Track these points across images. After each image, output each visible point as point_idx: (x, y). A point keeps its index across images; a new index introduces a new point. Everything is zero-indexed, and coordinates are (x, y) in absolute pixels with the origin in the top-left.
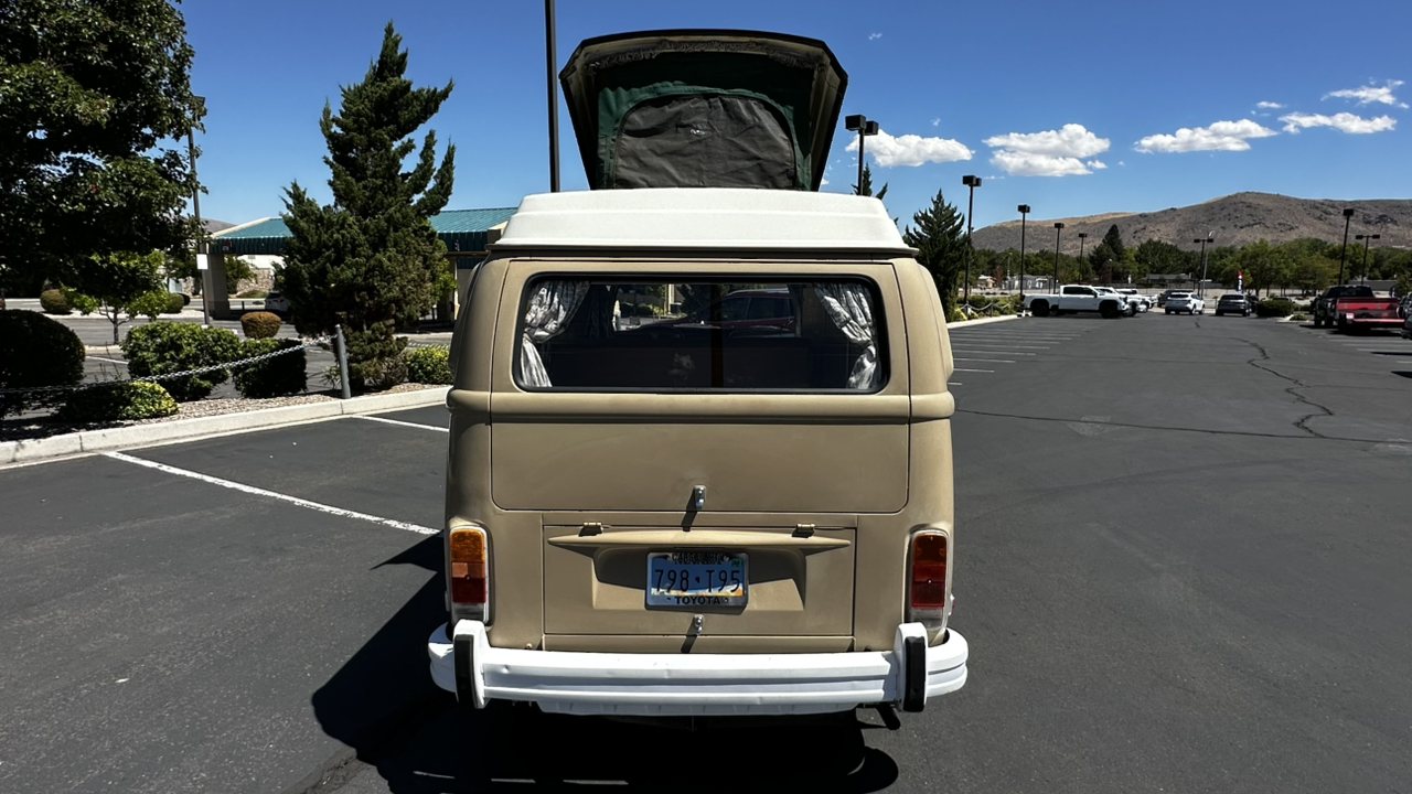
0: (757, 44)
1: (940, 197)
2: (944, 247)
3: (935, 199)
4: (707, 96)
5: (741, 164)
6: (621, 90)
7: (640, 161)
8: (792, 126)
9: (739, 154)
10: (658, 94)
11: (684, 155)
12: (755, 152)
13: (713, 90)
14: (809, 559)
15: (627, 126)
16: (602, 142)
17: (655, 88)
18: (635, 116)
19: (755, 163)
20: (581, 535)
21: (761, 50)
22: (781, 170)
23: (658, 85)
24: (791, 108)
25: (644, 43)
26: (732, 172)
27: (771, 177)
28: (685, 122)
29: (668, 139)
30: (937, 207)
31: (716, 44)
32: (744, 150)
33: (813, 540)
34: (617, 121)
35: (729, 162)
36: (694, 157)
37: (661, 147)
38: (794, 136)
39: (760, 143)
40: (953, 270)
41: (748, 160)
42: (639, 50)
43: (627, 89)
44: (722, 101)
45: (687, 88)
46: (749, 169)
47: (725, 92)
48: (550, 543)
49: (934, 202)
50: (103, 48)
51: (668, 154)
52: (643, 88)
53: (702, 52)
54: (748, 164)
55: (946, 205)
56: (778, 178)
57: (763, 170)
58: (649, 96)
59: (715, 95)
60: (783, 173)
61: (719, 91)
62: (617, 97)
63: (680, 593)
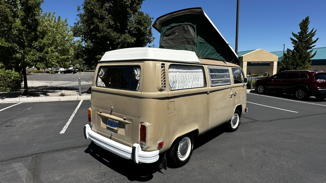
0: (189, 11)
5: (184, 40)
6: (165, 27)
7: (166, 42)
8: (195, 29)
9: (184, 38)
10: (171, 27)
11: (174, 39)
12: (186, 37)
13: (180, 24)
14: (126, 125)
15: (165, 35)
18: (166, 32)
19: (186, 39)
20: (100, 113)
21: (190, 13)
22: (191, 40)
23: (171, 25)
24: (196, 25)
25: (169, 16)
26: (182, 42)
27: (189, 42)
28: (175, 32)
29: (171, 36)
31: (182, 13)
32: (185, 37)
33: (126, 121)
34: (163, 34)
35: (182, 40)
37: (170, 38)
38: (196, 32)
39: (188, 35)
41: (185, 39)
42: (168, 18)
43: (166, 27)
45: (176, 24)
46: (185, 41)
47: (183, 24)
48: (97, 113)
50: (136, 30)
51: (171, 40)
52: (169, 26)
53: (180, 16)
54: (185, 40)
56: (190, 42)
58: (169, 27)
59: (181, 25)
60: (192, 41)
61: (182, 24)
62: (164, 28)
63: (110, 127)
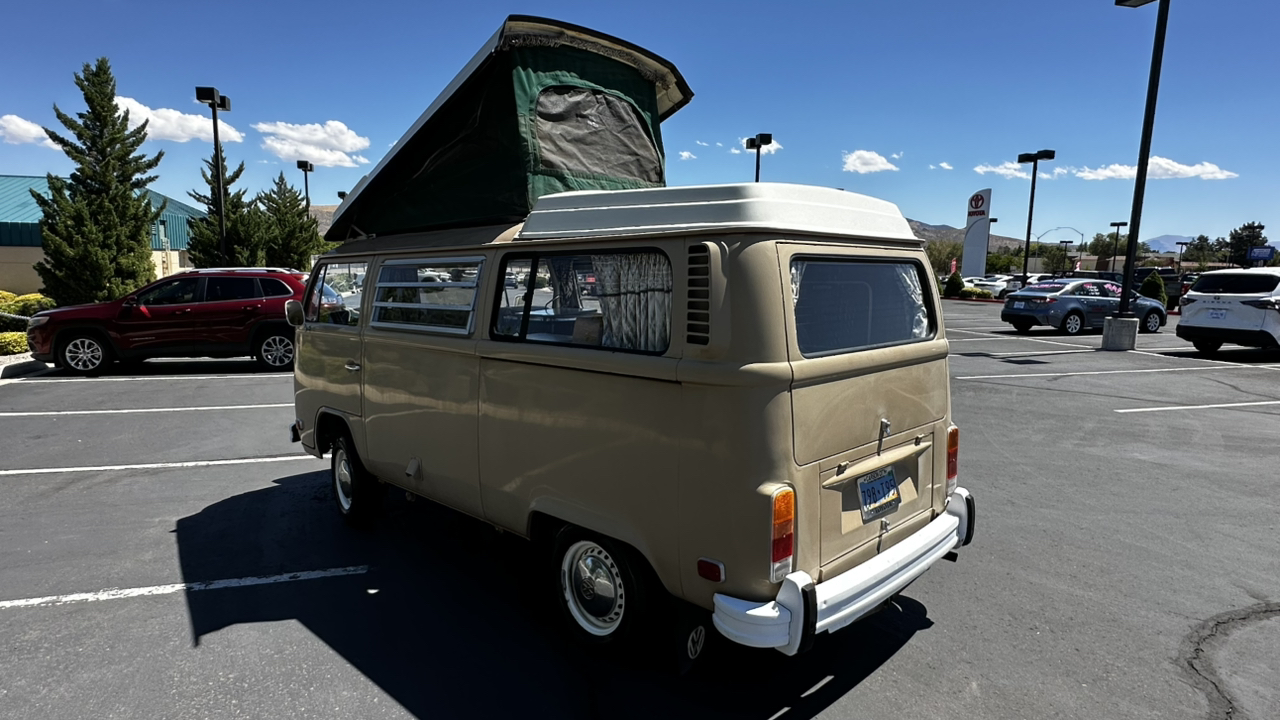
0: (626, 54)
1: (281, 179)
2: (295, 228)
3: (277, 181)
4: (595, 92)
5: (625, 157)
6: (530, 71)
7: (556, 145)
8: (650, 128)
9: (622, 148)
10: (560, 82)
11: (587, 144)
12: (634, 148)
13: (597, 87)
14: (919, 460)
15: (540, 109)
16: (522, 121)
17: (557, 75)
18: (545, 100)
19: (635, 158)
20: (837, 475)
21: (628, 60)
23: (559, 73)
25: (543, 30)
26: (620, 163)
27: (647, 172)
28: (585, 113)
29: (570, 126)
30: (280, 188)
32: (626, 146)
33: (921, 445)
34: (531, 102)
35: (618, 155)
36: (594, 147)
37: (569, 133)
39: (637, 141)
40: (305, 250)
41: (630, 154)
42: (547, 36)
43: (535, 71)
44: (606, 99)
45: (580, 81)
46: (632, 163)
47: (606, 91)
48: (824, 487)
49: (277, 184)
51: (577, 141)
52: (547, 73)
53: (586, 50)
54: (630, 158)
55: (289, 187)
57: (641, 165)
58: (553, 82)
59: (600, 92)
61: (602, 89)
62: (528, 77)
63: (873, 506)
